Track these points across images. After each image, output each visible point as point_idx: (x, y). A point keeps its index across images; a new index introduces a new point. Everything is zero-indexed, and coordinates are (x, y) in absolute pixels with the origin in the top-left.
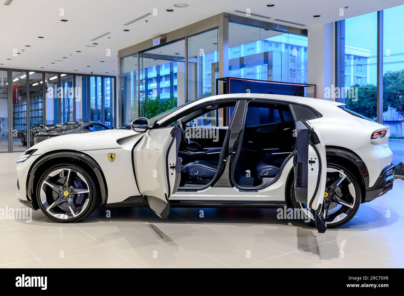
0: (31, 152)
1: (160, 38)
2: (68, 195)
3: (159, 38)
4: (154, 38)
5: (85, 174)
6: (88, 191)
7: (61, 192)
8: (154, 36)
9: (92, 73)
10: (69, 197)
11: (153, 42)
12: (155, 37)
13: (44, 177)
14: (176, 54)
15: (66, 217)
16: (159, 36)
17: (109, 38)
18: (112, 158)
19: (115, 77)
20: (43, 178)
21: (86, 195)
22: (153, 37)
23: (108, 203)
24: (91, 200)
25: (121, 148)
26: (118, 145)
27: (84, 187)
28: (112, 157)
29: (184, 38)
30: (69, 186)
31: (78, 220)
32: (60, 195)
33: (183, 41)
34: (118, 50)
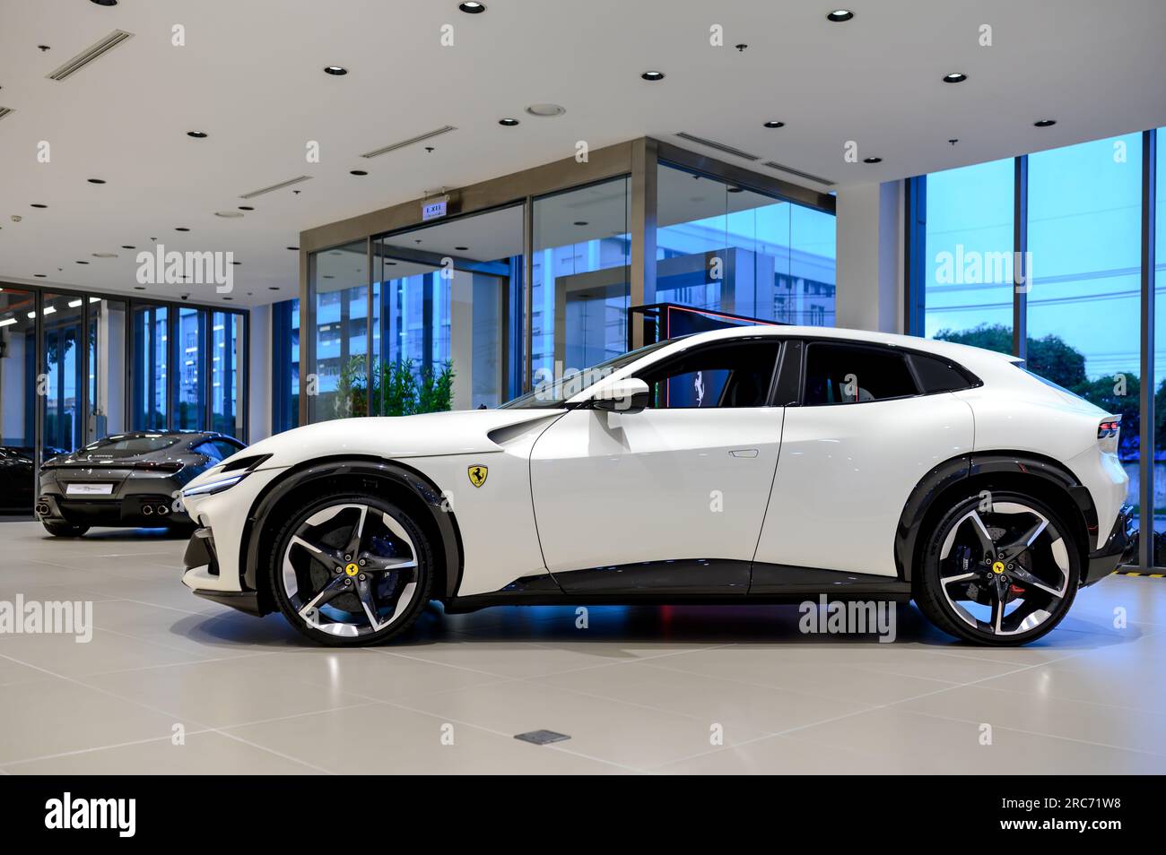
0: (252, 463)
1: (446, 198)
2: (358, 575)
3: (441, 197)
4: (426, 199)
5: (406, 519)
6: (414, 563)
7: (337, 565)
8: (426, 192)
9: (184, 298)
10: (359, 581)
11: (425, 210)
12: (428, 195)
13: (295, 526)
14: (458, 249)
15: (354, 631)
16: (442, 195)
17: (297, 192)
18: (479, 478)
19: (246, 314)
20: (293, 529)
21: (405, 575)
22: (423, 196)
23: (459, 595)
24: (421, 585)
25: (502, 451)
26: (492, 445)
27: (401, 551)
28: (480, 474)
29: (521, 201)
30: (361, 550)
31: (387, 638)
32: (333, 574)
33: (518, 211)
34: (302, 230)
